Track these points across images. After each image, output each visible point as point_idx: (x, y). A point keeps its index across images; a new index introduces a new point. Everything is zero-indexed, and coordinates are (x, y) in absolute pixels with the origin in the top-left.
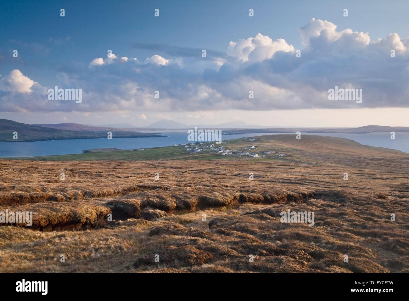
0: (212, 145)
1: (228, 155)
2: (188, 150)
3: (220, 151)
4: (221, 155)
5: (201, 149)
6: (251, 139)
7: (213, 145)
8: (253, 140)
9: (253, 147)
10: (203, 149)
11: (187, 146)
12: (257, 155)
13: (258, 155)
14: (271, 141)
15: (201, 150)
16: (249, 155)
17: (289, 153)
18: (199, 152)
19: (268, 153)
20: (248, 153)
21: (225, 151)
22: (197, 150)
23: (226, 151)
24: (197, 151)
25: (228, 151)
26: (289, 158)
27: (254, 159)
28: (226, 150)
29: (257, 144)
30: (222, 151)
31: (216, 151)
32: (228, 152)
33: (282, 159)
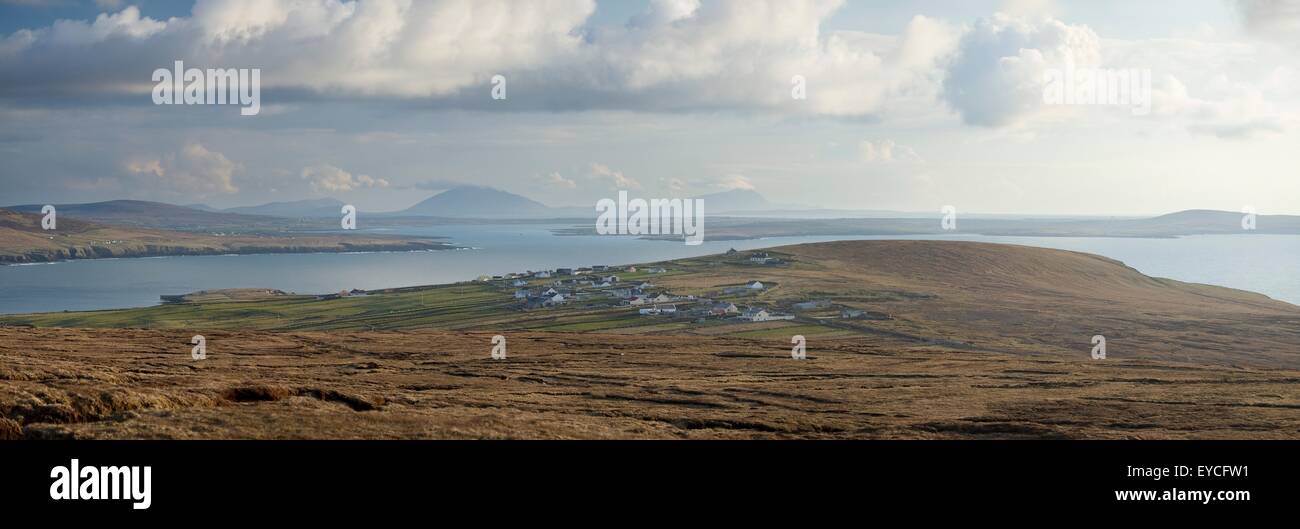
0: (610, 279)
1: (662, 313)
2: (519, 295)
3: (634, 299)
4: (635, 314)
5: (567, 292)
6: (758, 256)
7: (614, 279)
8: (762, 261)
9: (758, 285)
10: (573, 293)
11: (519, 284)
12: (763, 315)
13: (767, 314)
14: (831, 263)
15: (568, 295)
16: (735, 315)
17: (880, 308)
18: (556, 304)
19: (806, 306)
20: (734, 309)
21: (650, 300)
22: (553, 295)
23: (655, 300)
24: (548, 301)
25: (661, 301)
26: (882, 325)
27: (750, 327)
28: (655, 295)
29: (775, 275)
30: (640, 301)
31: (617, 302)
32: (662, 305)
33: (854, 328)
